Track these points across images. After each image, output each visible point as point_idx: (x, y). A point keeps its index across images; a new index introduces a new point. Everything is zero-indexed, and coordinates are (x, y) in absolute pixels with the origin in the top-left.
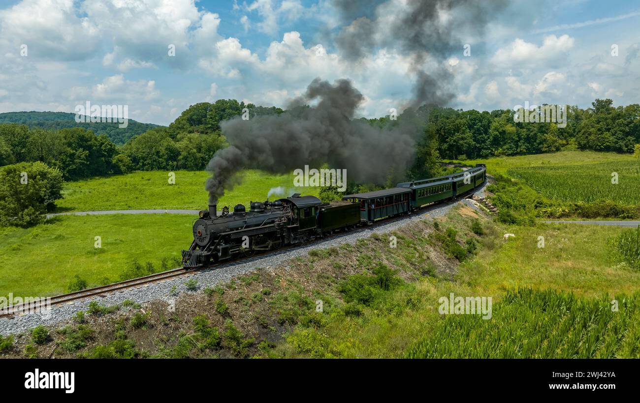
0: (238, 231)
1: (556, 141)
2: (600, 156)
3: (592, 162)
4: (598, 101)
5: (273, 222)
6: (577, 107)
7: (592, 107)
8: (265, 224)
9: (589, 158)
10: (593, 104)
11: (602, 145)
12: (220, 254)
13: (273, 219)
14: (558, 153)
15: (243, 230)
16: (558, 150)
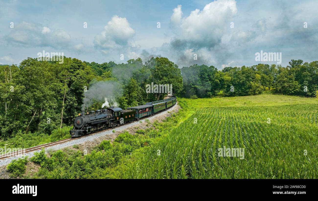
0: (93, 121)
1: (258, 87)
2: (291, 99)
3: (283, 103)
4: (293, 61)
5: (105, 118)
6: (281, 66)
7: (289, 65)
8: (103, 118)
9: (282, 100)
10: (290, 63)
11: (293, 91)
12: (87, 131)
13: (105, 117)
14: (260, 96)
15: (95, 121)
16: (260, 93)
